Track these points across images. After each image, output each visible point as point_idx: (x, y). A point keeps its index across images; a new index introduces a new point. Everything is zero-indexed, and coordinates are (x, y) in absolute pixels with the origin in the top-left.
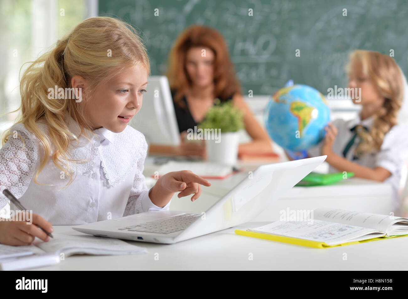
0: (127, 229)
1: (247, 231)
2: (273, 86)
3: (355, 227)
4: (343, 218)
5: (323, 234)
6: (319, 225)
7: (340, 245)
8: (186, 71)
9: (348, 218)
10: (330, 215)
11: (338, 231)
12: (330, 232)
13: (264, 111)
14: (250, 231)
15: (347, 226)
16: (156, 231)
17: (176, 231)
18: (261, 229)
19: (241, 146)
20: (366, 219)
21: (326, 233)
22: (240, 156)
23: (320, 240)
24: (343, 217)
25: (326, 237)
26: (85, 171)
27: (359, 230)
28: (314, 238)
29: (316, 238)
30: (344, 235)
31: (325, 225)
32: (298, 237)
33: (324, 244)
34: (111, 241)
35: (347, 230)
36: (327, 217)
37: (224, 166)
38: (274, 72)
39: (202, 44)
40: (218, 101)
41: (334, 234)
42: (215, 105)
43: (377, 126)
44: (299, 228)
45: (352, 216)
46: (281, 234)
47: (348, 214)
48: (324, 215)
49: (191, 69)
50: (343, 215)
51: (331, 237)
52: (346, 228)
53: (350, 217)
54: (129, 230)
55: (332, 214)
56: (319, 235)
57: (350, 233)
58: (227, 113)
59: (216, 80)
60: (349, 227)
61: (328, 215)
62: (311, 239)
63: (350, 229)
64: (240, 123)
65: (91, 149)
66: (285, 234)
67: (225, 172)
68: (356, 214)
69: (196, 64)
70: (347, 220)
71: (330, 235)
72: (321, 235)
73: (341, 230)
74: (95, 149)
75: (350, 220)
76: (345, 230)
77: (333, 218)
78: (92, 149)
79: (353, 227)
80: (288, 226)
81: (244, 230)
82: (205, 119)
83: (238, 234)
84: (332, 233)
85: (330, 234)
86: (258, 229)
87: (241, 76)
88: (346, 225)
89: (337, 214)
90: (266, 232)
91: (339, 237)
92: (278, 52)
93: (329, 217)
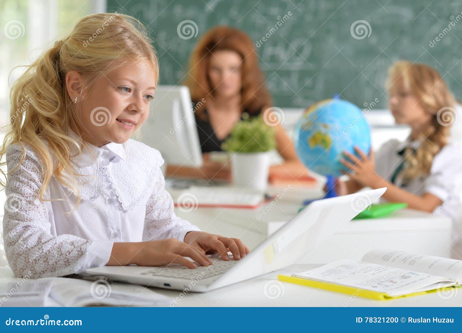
0: (151, 274)
1: (292, 276)
2: (306, 98)
3: (420, 273)
4: (404, 262)
5: (383, 282)
6: (377, 270)
7: (404, 296)
8: (208, 79)
9: (411, 262)
10: (389, 258)
11: (400, 279)
12: (391, 280)
13: (294, 127)
14: (295, 276)
15: (410, 273)
16: (186, 276)
17: (209, 277)
18: (308, 274)
19: (272, 168)
20: (432, 264)
21: (386, 281)
22: (271, 179)
23: (380, 289)
24: (405, 260)
25: (387, 286)
26: (92, 196)
27: (425, 278)
28: (373, 287)
29: (375, 287)
30: (409, 284)
31: (384, 270)
32: (353, 285)
33: (385, 295)
34: (131, 288)
35: (411, 277)
36: (386, 260)
37: (255, 192)
38: (308, 82)
39: (227, 47)
40: (246, 116)
41: (396, 282)
42: (242, 119)
43: (424, 147)
44: (354, 273)
45: (415, 260)
46: (331, 280)
47: (411, 257)
48: (382, 258)
49: (214, 75)
50: (405, 258)
51: (392, 285)
52: (410, 275)
53: (413, 261)
54: (154, 275)
55: (391, 256)
56: (379, 284)
57: (415, 282)
58: (257, 130)
59: (243, 91)
60: (413, 274)
61: (386, 258)
62: (370, 288)
63: (415, 275)
64: (272, 142)
65: (98, 169)
66: (337, 281)
67: (256, 200)
68: (420, 258)
69: (220, 71)
70: (410, 264)
71: (392, 283)
72: (381, 283)
73: (404, 277)
74: (103, 169)
75: (412, 265)
76: (409, 277)
77: (393, 261)
78: (100, 169)
79: (417, 273)
80: (341, 271)
81: (288, 275)
82: (229, 136)
83: (282, 279)
84: (394, 281)
85: (391, 281)
86: (304, 274)
87: (270, 86)
88: (409, 271)
89: (397, 257)
90: (314, 277)
91: (402, 286)
92: (313, 58)
93: (387, 260)
